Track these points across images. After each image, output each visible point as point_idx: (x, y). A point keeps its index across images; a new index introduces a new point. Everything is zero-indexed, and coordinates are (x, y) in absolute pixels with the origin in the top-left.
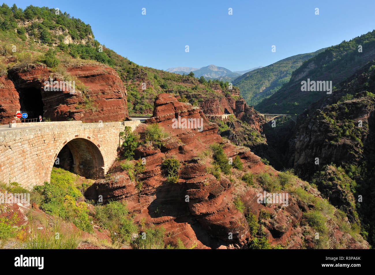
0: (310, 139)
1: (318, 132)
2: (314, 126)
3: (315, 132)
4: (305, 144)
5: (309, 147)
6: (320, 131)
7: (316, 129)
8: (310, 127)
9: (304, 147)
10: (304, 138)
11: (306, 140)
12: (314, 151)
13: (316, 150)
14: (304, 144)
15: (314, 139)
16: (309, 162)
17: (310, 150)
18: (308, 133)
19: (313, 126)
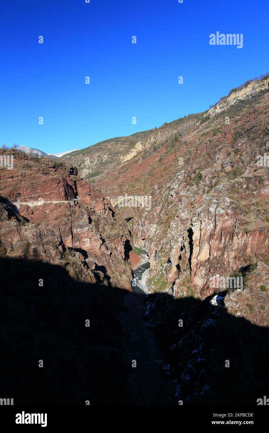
0: (215, 226)
1: (225, 216)
2: (219, 209)
3: (222, 215)
4: (208, 233)
5: (215, 237)
6: (227, 214)
7: (222, 211)
8: (212, 209)
9: (206, 237)
10: (206, 225)
11: (209, 227)
12: (223, 241)
13: (225, 240)
14: (206, 233)
15: (221, 225)
16: (216, 257)
17: (217, 241)
18: (210, 218)
19: (217, 209)
